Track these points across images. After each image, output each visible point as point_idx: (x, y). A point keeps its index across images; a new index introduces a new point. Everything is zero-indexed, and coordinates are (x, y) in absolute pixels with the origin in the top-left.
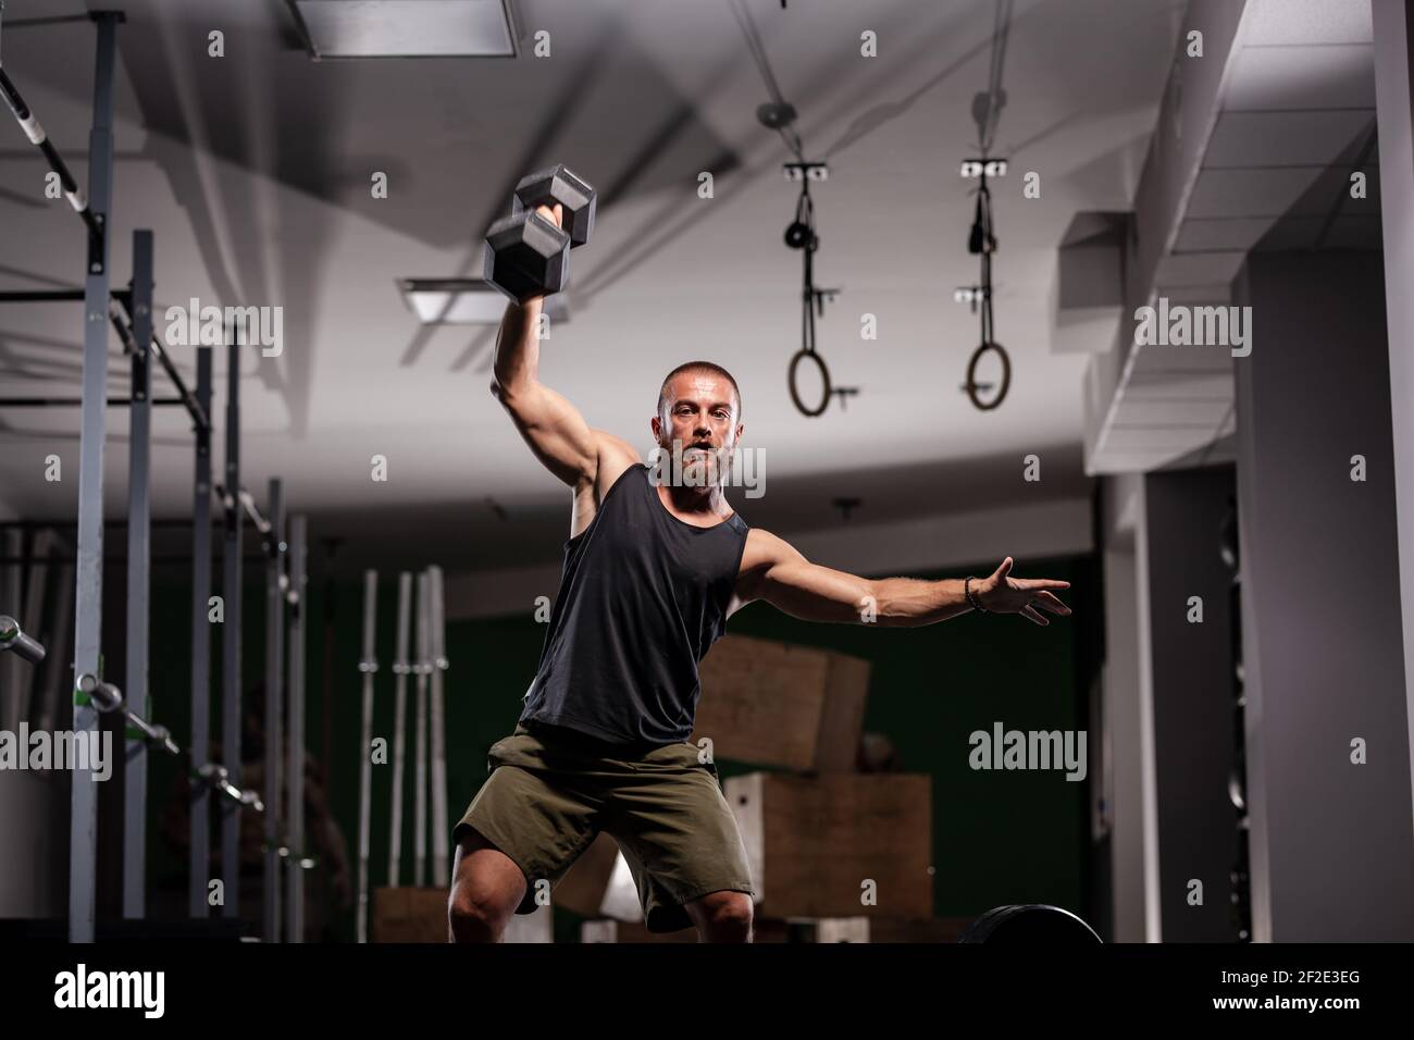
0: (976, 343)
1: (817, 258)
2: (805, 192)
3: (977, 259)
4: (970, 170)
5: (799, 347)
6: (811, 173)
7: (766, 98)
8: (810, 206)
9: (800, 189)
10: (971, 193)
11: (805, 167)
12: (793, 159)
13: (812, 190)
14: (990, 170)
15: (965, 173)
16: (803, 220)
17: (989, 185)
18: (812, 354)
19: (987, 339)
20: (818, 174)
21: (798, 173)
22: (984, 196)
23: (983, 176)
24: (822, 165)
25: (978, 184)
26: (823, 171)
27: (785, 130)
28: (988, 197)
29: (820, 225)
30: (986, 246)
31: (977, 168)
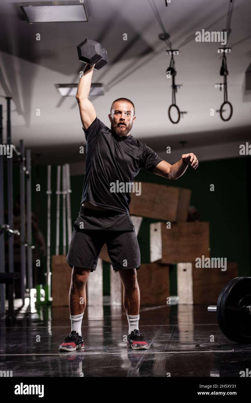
0: (223, 102)
1: (176, 77)
2: (172, 58)
3: (222, 77)
4: (220, 51)
5: (171, 103)
6: (174, 53)
7: (161, 32)
8: (174, 62)
9: (171, 57)
10: (221, 58)
11: (172, 51)
12: (169, 49)
13: (174, 58)
14: (226, 51)
15: (219, 52)
16: (172, 67)
17: (226, 55)
18: (175, 105)
19: (226, 100)
20: (176, 53)
21: (170, 53)
22: (224, 59)
23: (224, 53)
24: (177, 50)
25: (222, 55)
26: (178, 52)
27: (167, 41)
28: (226, 59)
29: (177, 68)
30: (225, 73)
31: (222, 51)
